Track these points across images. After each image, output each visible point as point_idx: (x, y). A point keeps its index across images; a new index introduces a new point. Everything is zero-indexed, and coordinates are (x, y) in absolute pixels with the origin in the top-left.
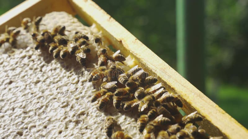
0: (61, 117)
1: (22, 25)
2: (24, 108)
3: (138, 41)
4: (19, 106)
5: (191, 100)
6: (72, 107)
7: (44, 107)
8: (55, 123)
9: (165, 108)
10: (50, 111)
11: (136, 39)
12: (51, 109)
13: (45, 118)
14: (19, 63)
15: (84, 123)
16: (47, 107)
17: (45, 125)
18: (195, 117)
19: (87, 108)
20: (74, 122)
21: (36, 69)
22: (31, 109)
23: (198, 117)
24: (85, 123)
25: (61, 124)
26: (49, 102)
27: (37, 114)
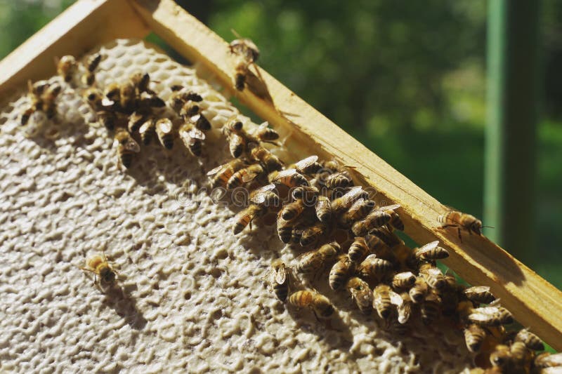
0: (183, 263)
1: (60, 71)
2: (105, 248)
3: (296, 98)
4: (94, 245)
5: (420, 217)
6: (199, 243)
7: (144, 246)
8: (173, 278)
9: (378, 239)
10: (157, 252)
11: (292, 95)
12: (159, 248)
13: (151, 267)
14: (72, 155)
15: (228, 274)
16: (149, 244)
17: (152, 282)
18: (435, 252)
19: (228, 244)
20: (209, 274)
21: (111, 165)
22: (119, 250)
23: (441, 252)
24: (231, 275)
25: (185, 279)
26: (151, 234)
27: (134, 260)
